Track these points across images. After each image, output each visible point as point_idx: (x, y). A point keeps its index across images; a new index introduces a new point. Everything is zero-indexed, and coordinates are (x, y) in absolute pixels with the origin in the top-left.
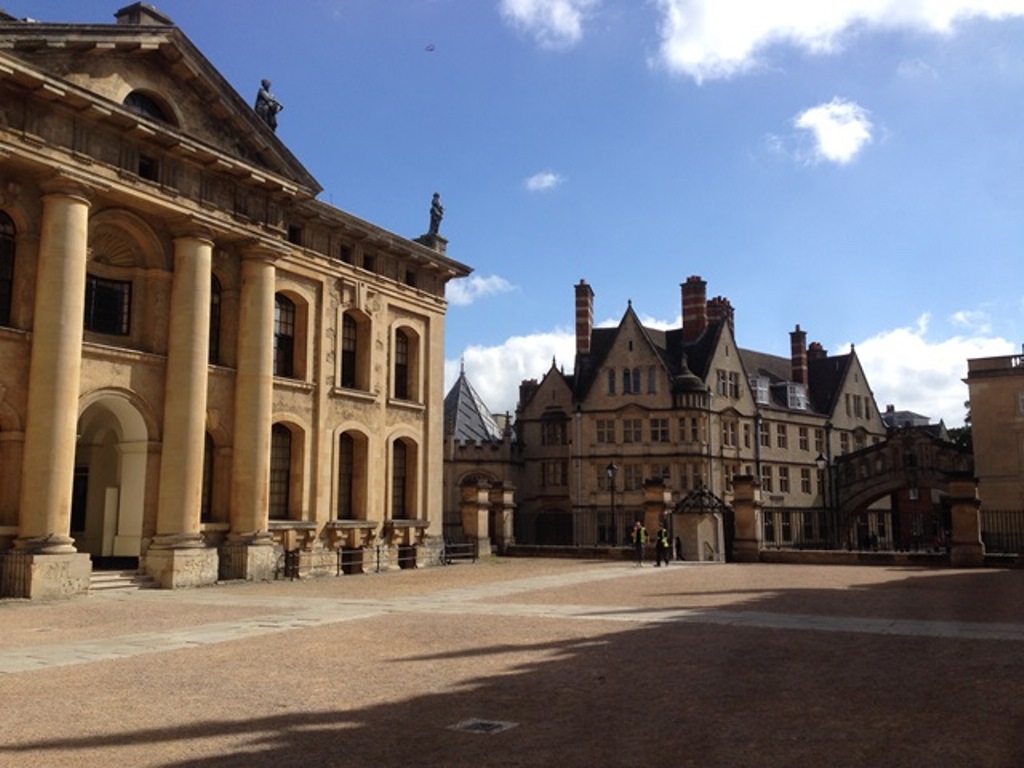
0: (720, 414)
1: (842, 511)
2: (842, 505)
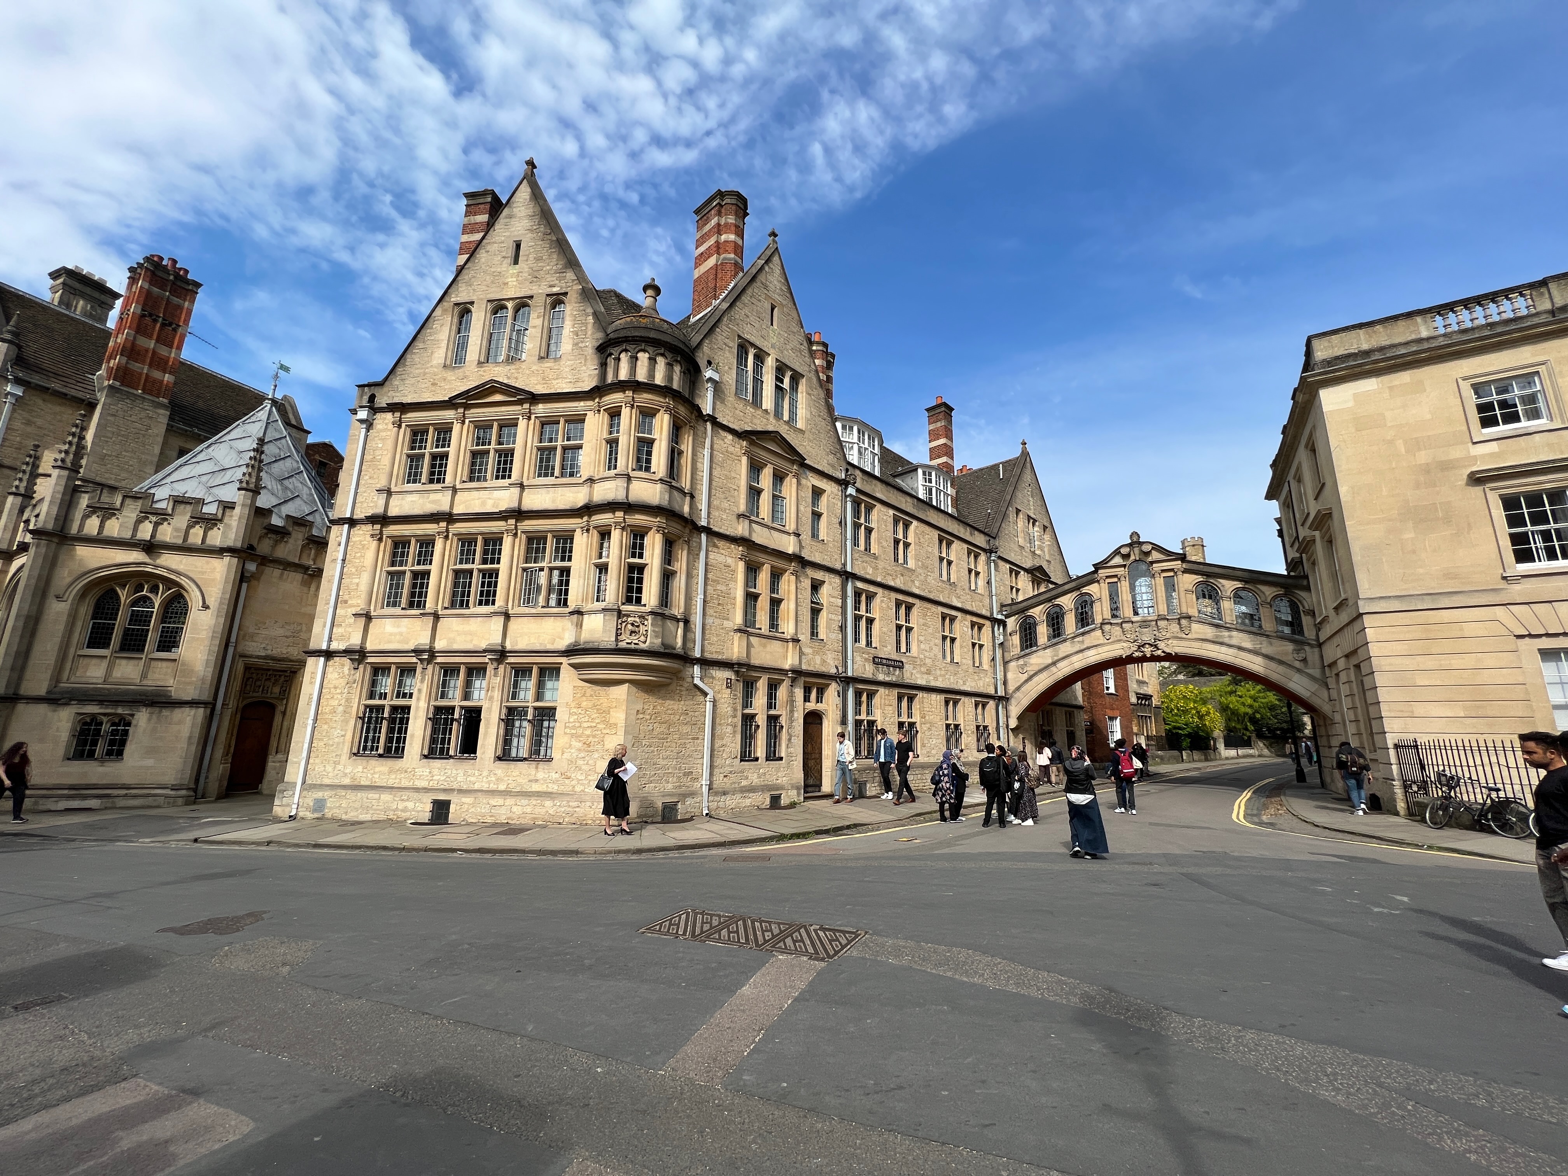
0: (742, 435)
1: (1013, 702)
2: (1014, 692)
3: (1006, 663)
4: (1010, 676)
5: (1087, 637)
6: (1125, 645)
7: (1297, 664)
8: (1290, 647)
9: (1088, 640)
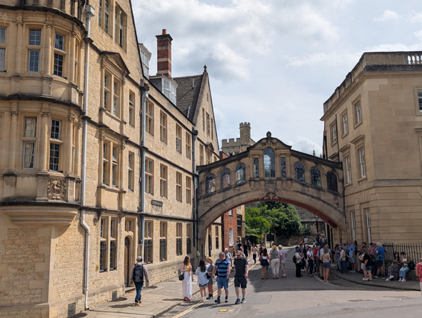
0: (102, 54)
1: (200, 223)
2: (201, 217)
3: (198, 200)
4: (199, 208)
5: (241, 187)
6: (260, 192)
7: (335, 205)
8: (332, 196)
9: (242, 189)
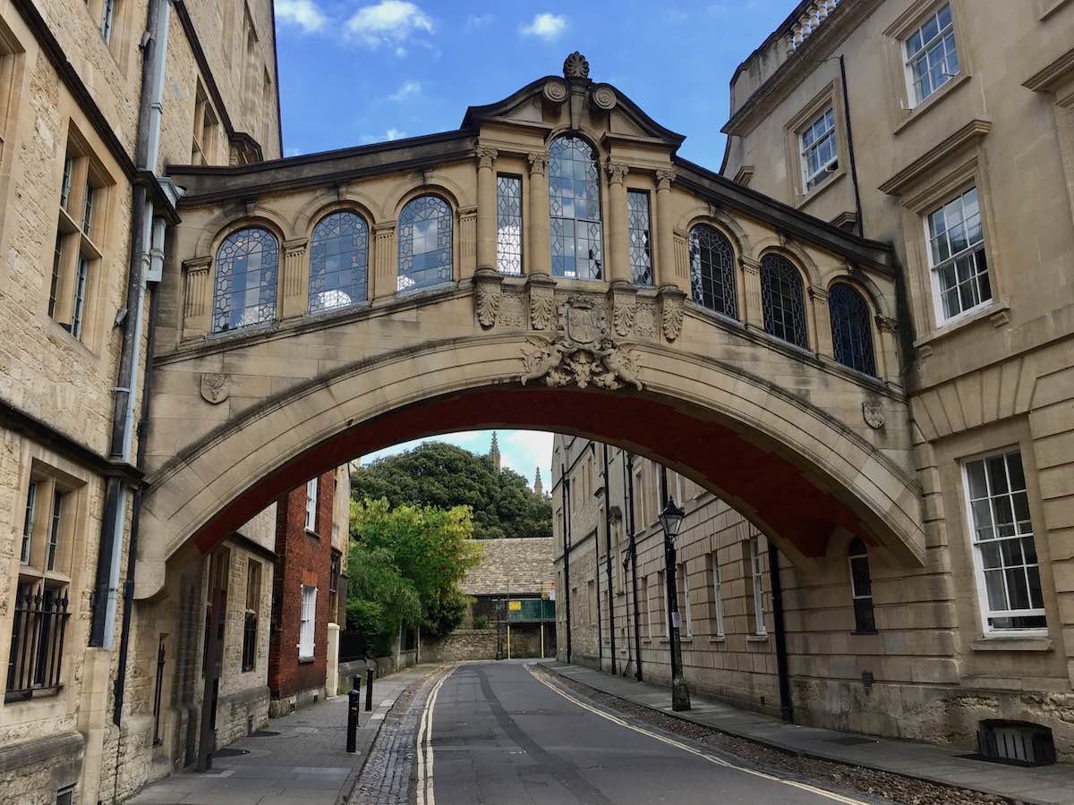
1: (162, 501)
2: (172, 465)
3: (155, 363)
4: (163, 407)
5: (429, 313)
6: (528, 348)
7: (869, 436)
8: (858, 396)
9: (431, 323)
